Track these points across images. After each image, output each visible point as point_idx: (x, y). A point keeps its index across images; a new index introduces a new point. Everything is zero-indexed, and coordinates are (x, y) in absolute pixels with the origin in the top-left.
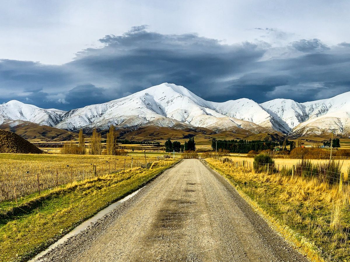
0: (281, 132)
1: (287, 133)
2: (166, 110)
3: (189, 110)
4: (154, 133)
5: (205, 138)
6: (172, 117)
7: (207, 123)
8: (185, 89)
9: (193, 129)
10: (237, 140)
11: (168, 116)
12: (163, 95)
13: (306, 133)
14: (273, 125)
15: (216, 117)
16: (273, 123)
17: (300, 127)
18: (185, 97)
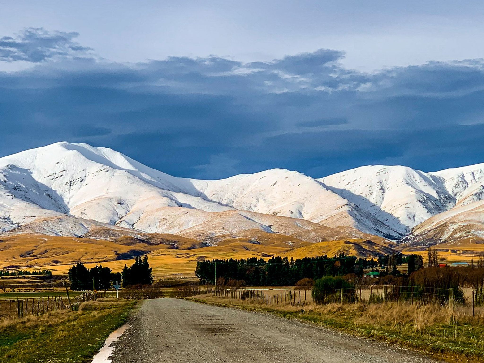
0: (381, 237)
1: (399, 239)
2: (66, 200)
3: (129, 197)
4: (33, 250)
5: (178, 257)
6: (84, 215)
7: (181, 225)
8: (118, 153)
9: (142, 238)
10: (262, 257)
11: (71, 213)
12: (58, 169)
13: (451, 236)
14: (358, 221)
15: (204, 212)
16: (359, 217)
17: (433, 224)
18: (119, 171)
